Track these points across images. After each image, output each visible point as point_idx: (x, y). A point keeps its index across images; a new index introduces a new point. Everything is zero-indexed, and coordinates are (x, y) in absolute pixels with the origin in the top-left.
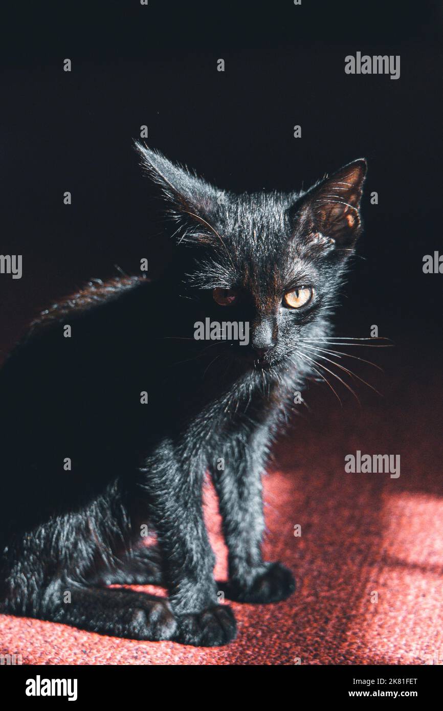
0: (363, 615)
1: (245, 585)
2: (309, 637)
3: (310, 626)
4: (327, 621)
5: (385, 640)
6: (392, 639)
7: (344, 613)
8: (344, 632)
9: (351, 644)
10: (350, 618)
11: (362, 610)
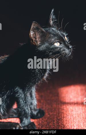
0: (61, 118)
1: (35, 115)
2: (52, 126)
3: (51, 123)
4: (54, 121)
5: (68, 124)
6: (70, 124)
7: (57, 118)
8: (59, 124)
9: (61, 127)
10: (59, 120)
11: (61, 117)
